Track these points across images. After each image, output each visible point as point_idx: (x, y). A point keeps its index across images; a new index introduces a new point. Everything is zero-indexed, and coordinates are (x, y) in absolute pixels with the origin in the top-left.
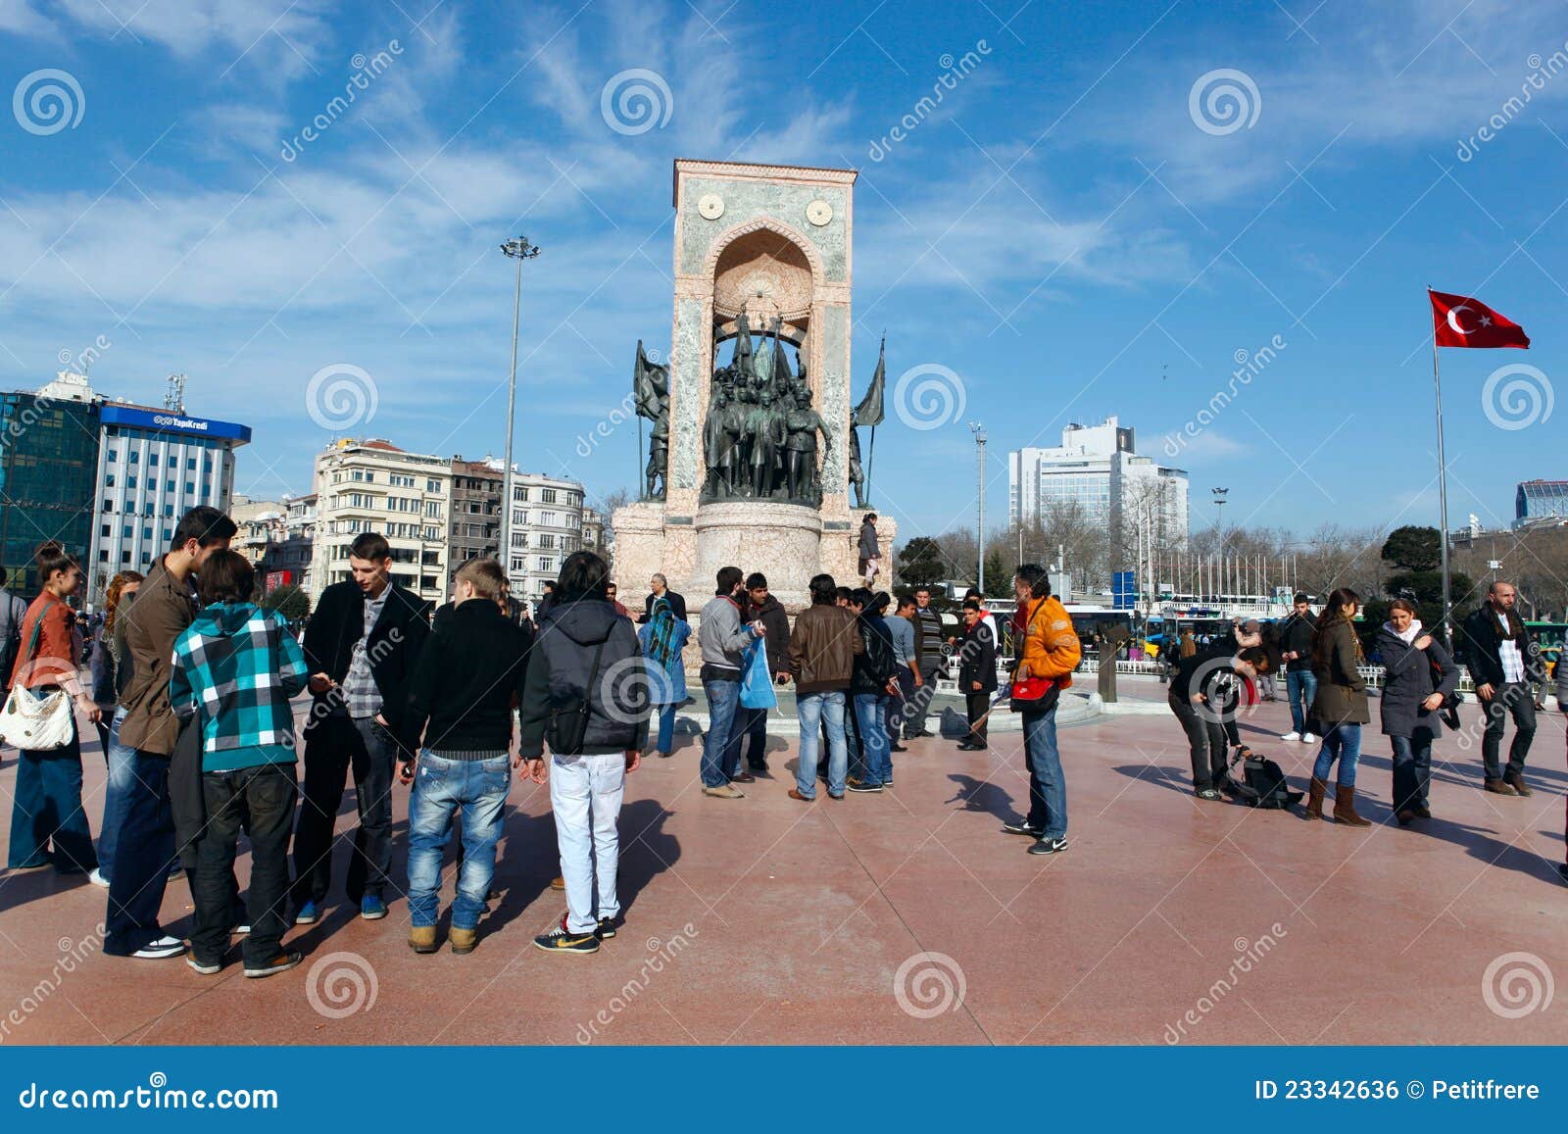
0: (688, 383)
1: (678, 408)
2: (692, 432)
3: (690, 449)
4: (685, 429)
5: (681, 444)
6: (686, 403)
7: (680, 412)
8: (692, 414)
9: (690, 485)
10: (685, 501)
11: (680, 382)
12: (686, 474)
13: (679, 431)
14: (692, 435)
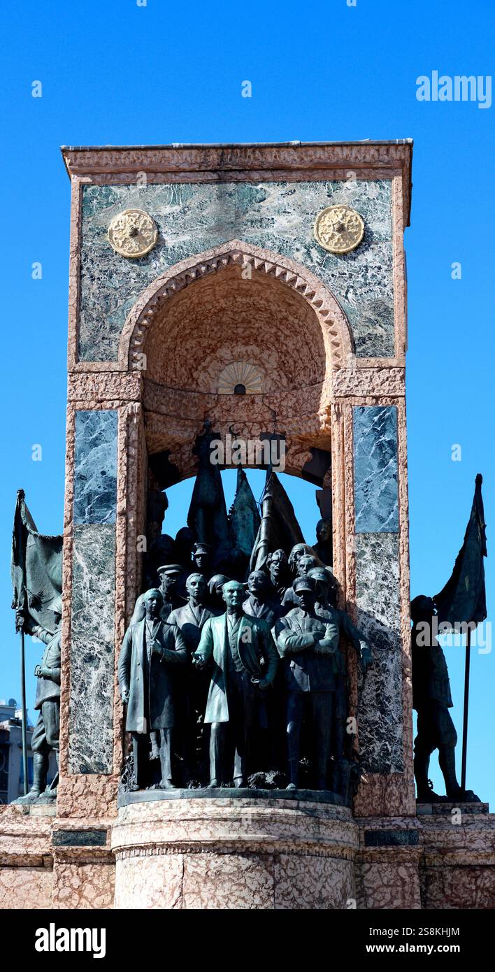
0: (95, 569)
1: (76, 617)
2: (102, 663)
3: (100, 696)
4: (90, 659)
5: (83, 688)
6: (90, 610)
7: (80, 625)
8: (104, 629)
9: (101, 766)
10: (91, 798)
11: (79, 567)
12: (93, 748)
13: (79, 663)
14: (102, 669)
